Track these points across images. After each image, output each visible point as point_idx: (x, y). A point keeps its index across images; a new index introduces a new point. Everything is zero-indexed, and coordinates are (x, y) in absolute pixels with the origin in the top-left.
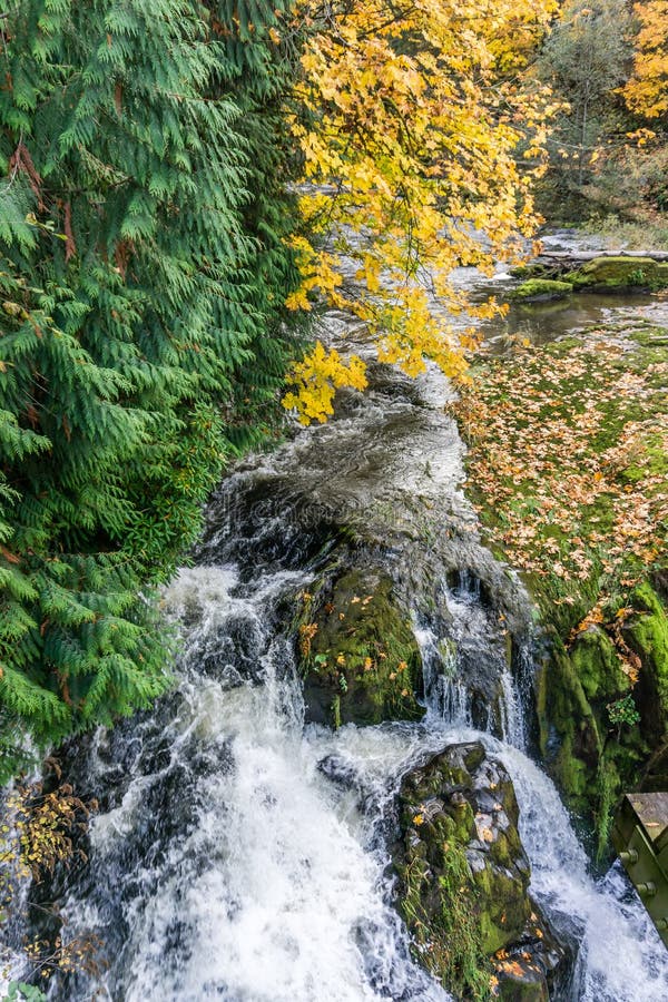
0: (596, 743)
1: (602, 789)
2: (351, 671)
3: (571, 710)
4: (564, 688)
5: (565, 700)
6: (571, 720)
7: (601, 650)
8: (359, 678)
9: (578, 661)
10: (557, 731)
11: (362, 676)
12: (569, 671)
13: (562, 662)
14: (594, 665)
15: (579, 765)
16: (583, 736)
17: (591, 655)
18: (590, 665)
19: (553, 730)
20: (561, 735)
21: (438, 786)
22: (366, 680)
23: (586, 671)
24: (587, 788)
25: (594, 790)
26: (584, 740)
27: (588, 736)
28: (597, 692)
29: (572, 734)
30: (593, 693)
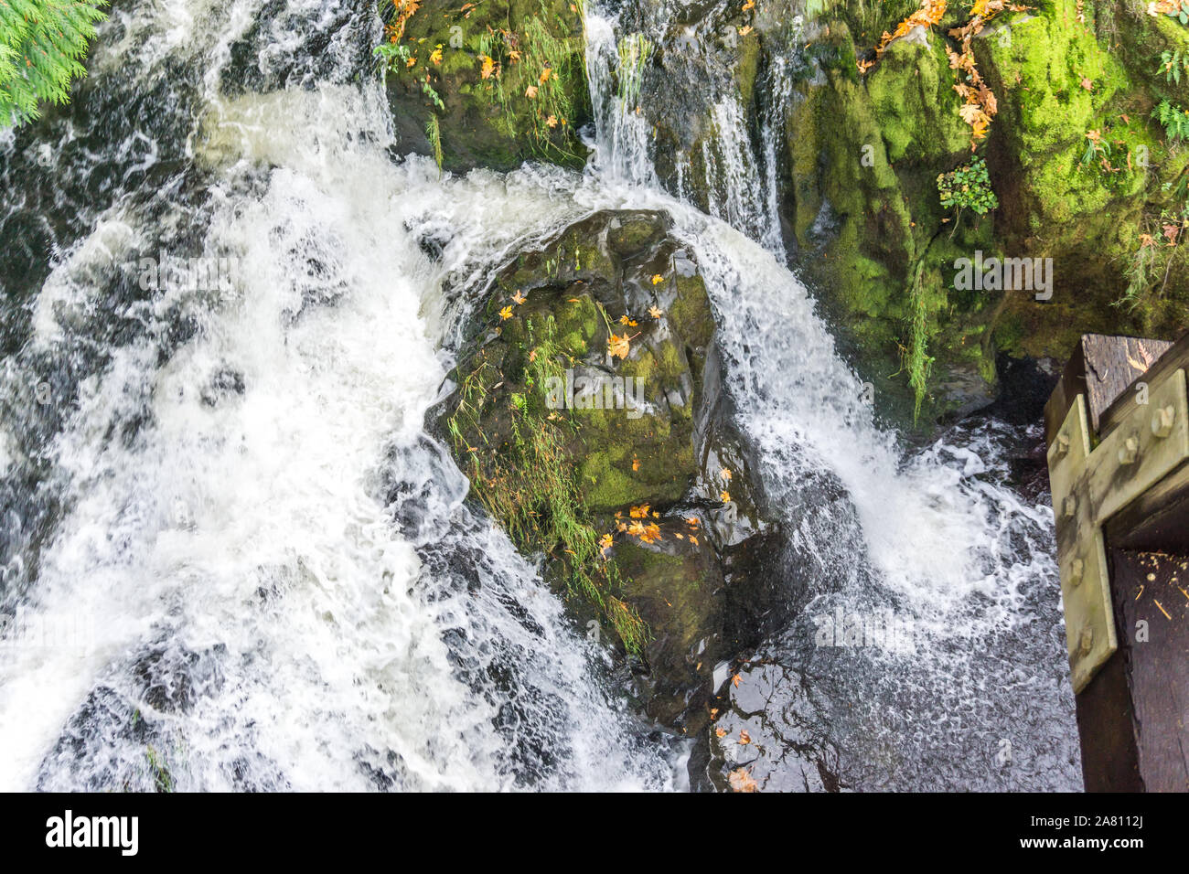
0: (904, 237)
1: (912, 310)
2: (450, 76)
3: (858, 178)
4: (846, 139)
5: (850, 160)
6: (858, 194)
7: (920, 77)
8: (468, 89)
9: (878, 92)
10: (833, 211)
11: (473, 87)
12: (856, 107)
13: (846, 92)
14: (907, 101)
15: (873, 269)
16: (881, 225)
17: (903, 83)
18: (899, 101)
19: (825, 207)
20: (841, 218)
21: (553, 269)
22: (478, 94)
23: (892, 112)
24: (887, 309)
25: (897, 313)
26: (882, 231)
27: (888, 225)
28: (908, 150)
29: (859, 218)
30: (899, 152)
